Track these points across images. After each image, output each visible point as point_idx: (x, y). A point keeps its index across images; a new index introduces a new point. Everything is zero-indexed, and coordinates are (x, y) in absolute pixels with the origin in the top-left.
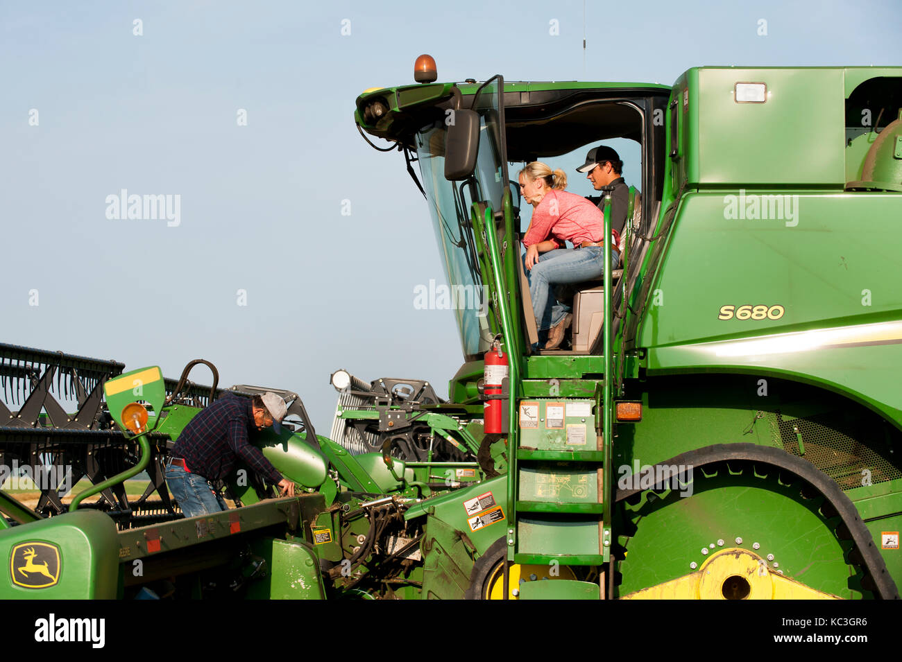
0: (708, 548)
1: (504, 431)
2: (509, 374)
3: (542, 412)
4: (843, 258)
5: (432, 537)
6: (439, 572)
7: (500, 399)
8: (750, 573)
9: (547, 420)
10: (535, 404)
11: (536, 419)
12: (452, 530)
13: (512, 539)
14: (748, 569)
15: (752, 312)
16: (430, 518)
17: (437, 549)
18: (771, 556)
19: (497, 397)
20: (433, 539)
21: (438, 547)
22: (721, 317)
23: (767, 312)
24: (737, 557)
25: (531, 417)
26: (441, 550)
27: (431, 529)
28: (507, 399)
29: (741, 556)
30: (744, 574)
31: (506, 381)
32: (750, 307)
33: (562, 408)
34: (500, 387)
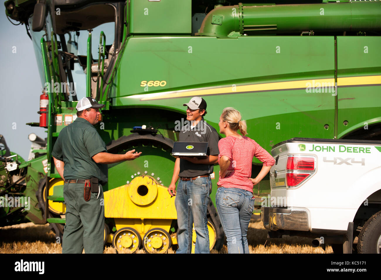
0: (134, 175)
1: (47, 126)
2: (49, 103)
3: (63, 119)
4: (190, 62)
5: (29, 175)
6: (32, 189)
7: (46, 113)
8: (148, 184)
9: (65, 122)
10: (61, 116)
11: (61, 122)
12: (37, 172)
13: (49, 168)
14: (147, 182)
15: (153, 83)
16: (29, 168)
17: (32, 180)
18: (158, 179)
19: (44, 112)
20: (30, 176)
21: (32, 179)
22: (141, 86)
23: (159, 84)
24: (143, 178)
25: (59, 121)
26: (33, 180)
27: (29, 172)
28: (48, 113)
29: (145, 177)
30: (145, 184)
31: (48, 106)
32: (153, 82)
33: (71, 117)
34: (45, 108)
